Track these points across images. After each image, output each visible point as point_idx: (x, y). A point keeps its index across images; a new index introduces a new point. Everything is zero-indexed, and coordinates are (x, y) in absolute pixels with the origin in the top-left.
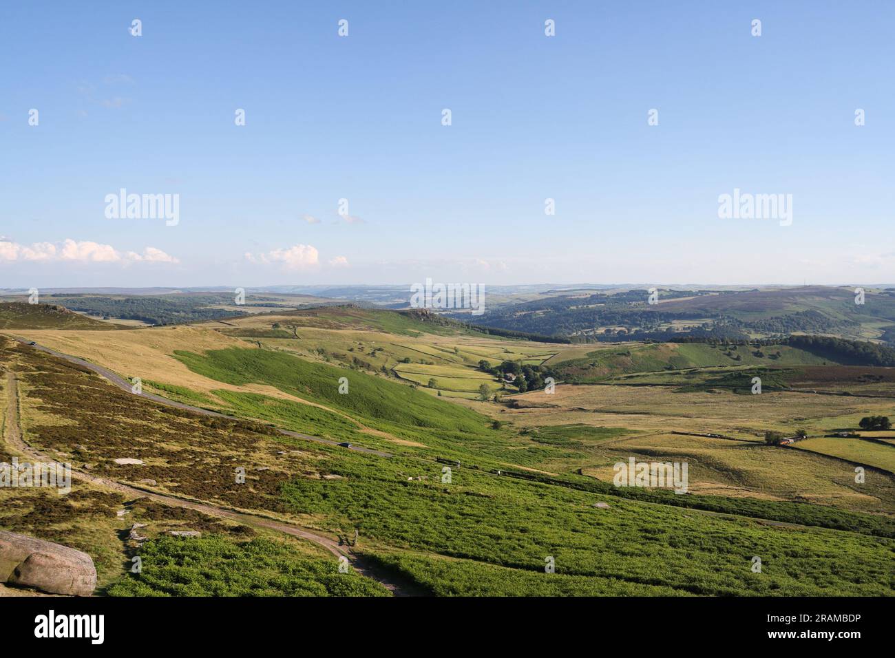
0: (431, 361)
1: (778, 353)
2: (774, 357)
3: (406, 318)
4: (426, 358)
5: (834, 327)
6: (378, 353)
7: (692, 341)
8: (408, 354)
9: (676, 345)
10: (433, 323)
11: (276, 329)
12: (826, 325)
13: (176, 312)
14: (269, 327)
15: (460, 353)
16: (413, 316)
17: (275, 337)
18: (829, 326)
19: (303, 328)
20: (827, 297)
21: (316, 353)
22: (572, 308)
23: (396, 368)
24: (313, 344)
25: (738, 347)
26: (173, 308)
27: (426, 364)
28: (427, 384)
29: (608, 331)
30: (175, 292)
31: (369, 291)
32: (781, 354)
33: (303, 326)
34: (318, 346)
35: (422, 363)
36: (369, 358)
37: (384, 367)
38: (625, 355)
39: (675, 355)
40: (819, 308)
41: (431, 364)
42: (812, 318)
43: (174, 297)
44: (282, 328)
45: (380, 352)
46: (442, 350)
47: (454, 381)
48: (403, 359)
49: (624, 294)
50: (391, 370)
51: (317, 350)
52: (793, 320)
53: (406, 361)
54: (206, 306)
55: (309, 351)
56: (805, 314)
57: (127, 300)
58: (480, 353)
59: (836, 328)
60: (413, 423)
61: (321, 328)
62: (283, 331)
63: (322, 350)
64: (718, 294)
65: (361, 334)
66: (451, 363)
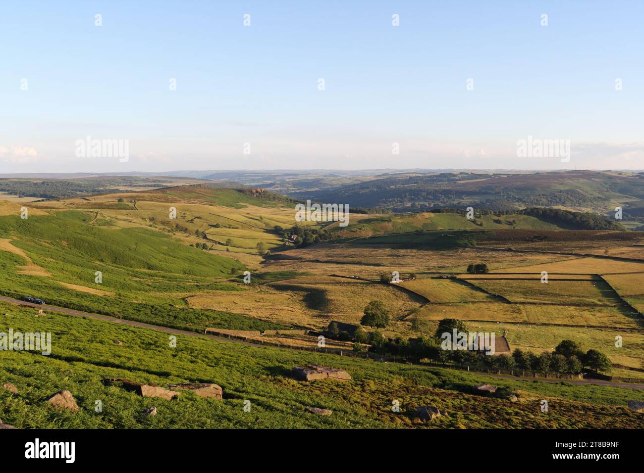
0: (238, 226)
1: (514, 221)
2: (510, 223)
3: (242, 194)
4: (233, 224)
5: (588, 202)
6: (196, 220)
7: (447, 211)
8: (221, 221)
9: (432, 215)
10: (263, 198)
11: (121, 203)
12: (582, 199)
13: (80, 191)
14: (115, 201)
15: (264, 220)
16: (248, 193)
17: (119, 209)
18: (584, 201)
19: (142, 202)
20: (590, 179)
21: (148, 220)
22: (392, 187)
23: (206, 232)
24: (147, 214)
25: (482, 216)
26: (79, 188)
27: (232, 228)
28: (225, 243)
29: (413, 205)
30: (93, 176)
31: (246, 175)
32: (516, 222)
33: (145, 200)
34: (150, 216)
35: (230, 228)
36: (188, 224)
37: (197, 230)
38: (387, 221)
39: (429, 221)
40: (579, 188)
41: (237, 228)
42: (572, 195)
43: (85, 180)
44: (125, 202)
45: (199, 220)
46: (251, 218)
47: (247, 241)
48: (215, 224)
49: (436, 176)
50: (203, 233)
51: (149, 218)
52: (556, 197)
53: (216, 226)
54: (106, 186)
55: (142, 219)
56: (567, 192)
57: (43, 183)
58: (281, 220)
59: (590, 203)
60: (144, 267)
61: (158, 202)
62: (125, 204)
63: (153, 218)
64: (506, 176)
65: (188, 206)
66: (253, 228)
